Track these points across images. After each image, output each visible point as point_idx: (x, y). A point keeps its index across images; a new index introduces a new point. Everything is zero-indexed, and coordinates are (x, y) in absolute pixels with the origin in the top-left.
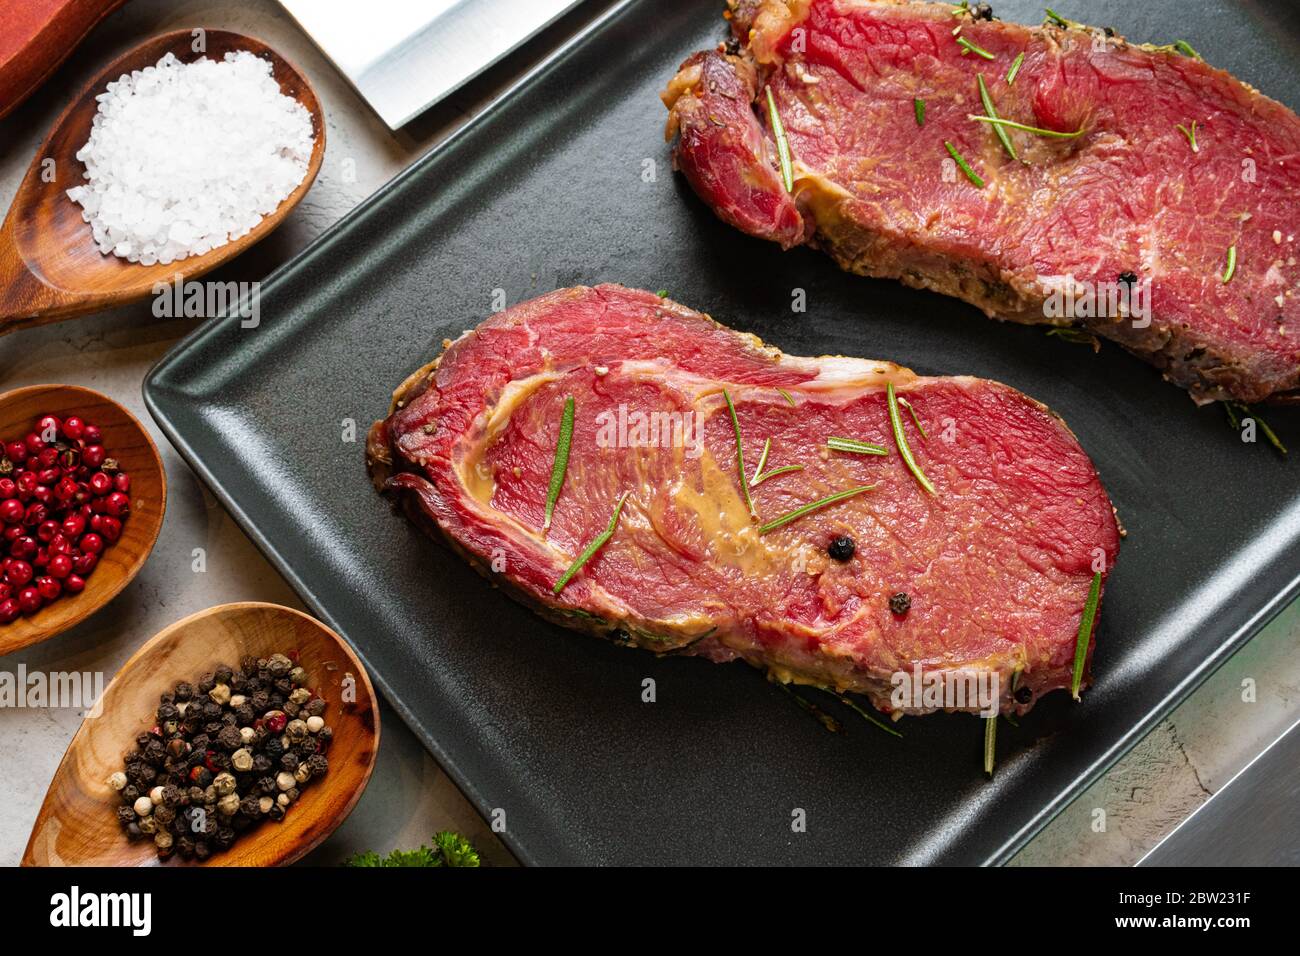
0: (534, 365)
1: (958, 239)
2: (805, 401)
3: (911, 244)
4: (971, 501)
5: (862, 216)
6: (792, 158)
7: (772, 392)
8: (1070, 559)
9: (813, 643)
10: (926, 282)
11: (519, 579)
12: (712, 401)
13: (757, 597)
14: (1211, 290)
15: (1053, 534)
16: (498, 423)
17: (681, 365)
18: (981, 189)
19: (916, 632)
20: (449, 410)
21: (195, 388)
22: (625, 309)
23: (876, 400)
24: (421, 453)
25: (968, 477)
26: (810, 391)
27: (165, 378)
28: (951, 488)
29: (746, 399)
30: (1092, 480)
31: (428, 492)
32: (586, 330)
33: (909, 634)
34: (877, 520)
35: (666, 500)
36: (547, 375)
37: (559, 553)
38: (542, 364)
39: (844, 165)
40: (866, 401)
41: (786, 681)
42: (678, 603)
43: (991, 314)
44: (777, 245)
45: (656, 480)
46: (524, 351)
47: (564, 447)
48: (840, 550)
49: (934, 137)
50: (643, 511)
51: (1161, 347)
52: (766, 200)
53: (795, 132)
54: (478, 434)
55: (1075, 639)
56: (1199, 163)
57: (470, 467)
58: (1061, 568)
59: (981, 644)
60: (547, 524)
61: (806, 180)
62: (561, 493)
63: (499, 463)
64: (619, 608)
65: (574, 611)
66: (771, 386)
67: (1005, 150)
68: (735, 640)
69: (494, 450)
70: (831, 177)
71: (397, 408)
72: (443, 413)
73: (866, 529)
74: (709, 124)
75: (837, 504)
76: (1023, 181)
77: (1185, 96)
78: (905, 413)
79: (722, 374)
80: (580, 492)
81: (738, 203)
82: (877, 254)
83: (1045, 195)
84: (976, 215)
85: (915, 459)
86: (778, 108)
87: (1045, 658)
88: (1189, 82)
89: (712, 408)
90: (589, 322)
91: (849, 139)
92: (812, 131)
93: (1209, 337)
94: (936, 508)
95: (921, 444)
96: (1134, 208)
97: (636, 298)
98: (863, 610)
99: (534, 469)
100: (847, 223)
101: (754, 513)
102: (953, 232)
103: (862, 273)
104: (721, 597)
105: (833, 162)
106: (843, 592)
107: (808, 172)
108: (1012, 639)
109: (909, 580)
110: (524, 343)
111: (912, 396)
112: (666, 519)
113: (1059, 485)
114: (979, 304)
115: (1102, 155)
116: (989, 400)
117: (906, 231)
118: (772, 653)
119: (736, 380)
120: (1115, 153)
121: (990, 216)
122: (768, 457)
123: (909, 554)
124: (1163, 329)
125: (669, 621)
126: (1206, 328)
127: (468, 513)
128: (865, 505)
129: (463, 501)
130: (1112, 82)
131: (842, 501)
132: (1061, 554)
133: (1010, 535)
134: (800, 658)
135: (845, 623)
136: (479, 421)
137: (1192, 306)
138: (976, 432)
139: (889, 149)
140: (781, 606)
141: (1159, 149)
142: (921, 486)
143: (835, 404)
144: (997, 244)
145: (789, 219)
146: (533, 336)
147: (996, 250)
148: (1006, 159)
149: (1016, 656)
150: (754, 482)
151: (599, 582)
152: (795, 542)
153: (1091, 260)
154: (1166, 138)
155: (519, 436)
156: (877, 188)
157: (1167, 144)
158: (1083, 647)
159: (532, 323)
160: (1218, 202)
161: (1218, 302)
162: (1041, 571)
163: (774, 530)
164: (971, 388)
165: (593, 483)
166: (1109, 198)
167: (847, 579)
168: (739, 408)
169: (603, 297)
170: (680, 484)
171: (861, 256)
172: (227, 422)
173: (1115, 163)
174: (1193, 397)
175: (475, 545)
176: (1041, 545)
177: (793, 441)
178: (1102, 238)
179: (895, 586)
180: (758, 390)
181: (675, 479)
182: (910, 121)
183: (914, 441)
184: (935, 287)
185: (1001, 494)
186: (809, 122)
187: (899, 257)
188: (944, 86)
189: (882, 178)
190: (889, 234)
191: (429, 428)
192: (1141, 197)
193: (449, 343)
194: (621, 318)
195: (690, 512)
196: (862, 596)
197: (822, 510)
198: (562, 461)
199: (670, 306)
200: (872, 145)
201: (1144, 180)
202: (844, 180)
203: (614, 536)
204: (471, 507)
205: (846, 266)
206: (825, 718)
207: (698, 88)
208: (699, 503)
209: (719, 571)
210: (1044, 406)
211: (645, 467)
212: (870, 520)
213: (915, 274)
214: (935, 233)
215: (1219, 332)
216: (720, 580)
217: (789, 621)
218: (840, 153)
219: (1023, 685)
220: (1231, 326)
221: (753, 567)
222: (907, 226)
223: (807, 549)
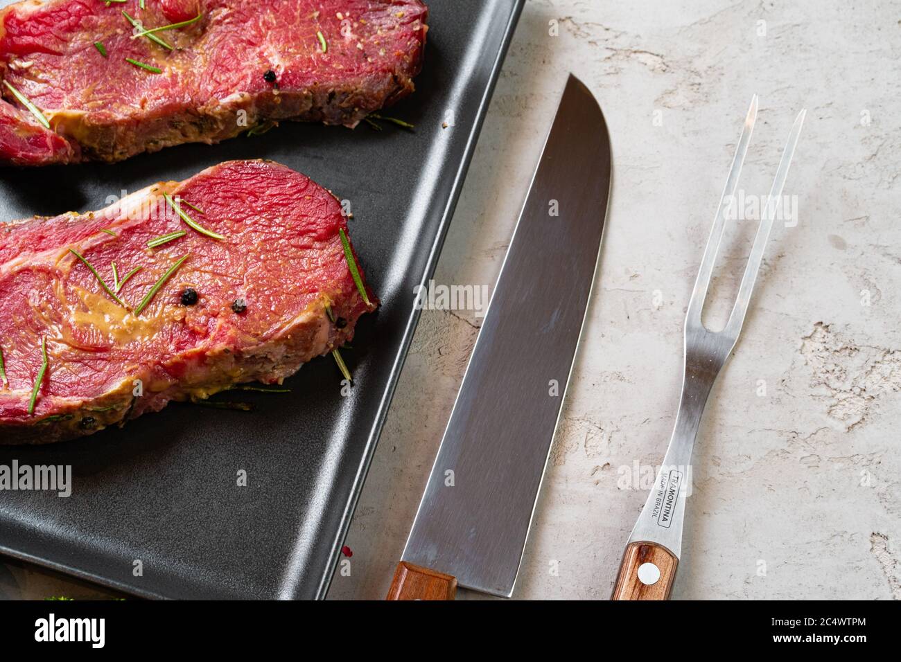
1: (162, 104)
2: (122, 230)
4: (248, 233)
5: (99, 120)
6: (41, 111)
7: (98, 236)
8: (321, 232)
9: (201, 356)
10: (162, 143)
11: (4, 419)
12: (67, 260)
13: (154, 351)
14: (320, 60)
15: (304, 224)
17: (36, 250)
18: (161, 73)
19: (256, 317)
25: (239, 221)
26: (121, 223)
28: (233, 232)
29: (86, 248)
33: (253, 320)
34: (201, 272)
35: (69, 326)
37: (20, 393)
39: (73, 100)
41: (205, 397)
43: (210, 141)
44: (60, 162)
48: (189, 298)
49: (118, 59)
50: (60, 341)
51: (311, 105)
52: (38, 140)
53: (35, 97)
55: (349, 273)
58: (318, 239)
59: (298, 303)
60: (5, 382)
61: (56, 117)
62: (4, 360)
64: (75, 401)
65: (47, 416)
66: (97, 233)
67: (164, 47)
70: (70, 108)
73: (197, 279)
75: (173, 275)
76: (183, 59)
79: (64, 241)
80: (15, 353)
81: (22, 150)
82: (122, 139)
83: (200, 59)
84: (166, 87)
85: (204, 228)
86: (18, 90)
87: (339, 292)
89: (69, 263)
91: (69, 84)
92: (45, 91)
93: (332, 83)
94: (228, 246)
95: (202, 217)
96: (253, 40)
98: (219, 322)
100: (93, 128)
101: (126, 306)
102: (157, 102)
103: (122, 158)
104: (133, 361)
105: (66, 101)
106: (203, 319)
107: (54, 112)
108: (314, 291)
109: (237, 292)
111: (182, 194)
112: (74, 336)
113: (291, 195)
114: (200, 140)
115: (219, 23)
116: (226, 173)
117: (131, 115)
118: (184, 381)
119: (74, 241)
120: (225, 18)
121: (175, 83)
122: (117, 272)
123: (229, 279)
124: (305, 92)
126: (328, 79)
128: (189, 267)
131: (175, 272)
132: (315, 231)
133: (281, 238)
135: (213, 334)
137: (314, 72)
138: (229, 194)
139: (96, 79)
140: (172, 347)
142: (216, 240)
143: (140, 222)
144: (186, 96)
145: (58, 144)
147: (187, 99)
148: (167, 52)
149: (322, 300)
150: (117, 289)
151: (55, 395)
152: (160, 309)
153: (244, 77)
156: (100, 102)
158: (355, 274)
160: (297, 14)
161: (327, 64)
162: (309, 247)
163: (144, 308)
164: (212, 172)
165: (21, 344)
166: (236, 42)
167: (201, 311)
168: (84, 255)
170: (73, 313)
171: (115, 147)
173: (228, 23)
174: (347, 126)
176: (301, 234)
177: (127, 256)
178: (243, 64)
179: (231, 300)
180: (90, 239)
181: (68, 312)
182: (99, 57)
183: (197, 218)
184: (169, 144)
185: (263, 220)
186: (40, 87)
187: (137, 135)
188: (107, 29)
189: (100, 96)
190: (122, 122)
192: (253, 32)
195: (88, 325)
196: (215, 316)
197: (165, 283)
199: (12, 224)
200: (84, 81)
201: (250, 23)
202: (79, 107)
203: (49, 364)
205: (111, 159)
206: (239, 405)
209: (123, 348)
210: (258, 161)
211: (47, 316)
212: (197, 273)
213: (152, 141)
214: (148, 108)
215: (337, 78)
216: (128, 353)
217: (181, 352)
218: (68, 94)
219: (337, 315)
220: (341, 72)
221: (143, 337)
222: (129, 113)
223: (168, 309)
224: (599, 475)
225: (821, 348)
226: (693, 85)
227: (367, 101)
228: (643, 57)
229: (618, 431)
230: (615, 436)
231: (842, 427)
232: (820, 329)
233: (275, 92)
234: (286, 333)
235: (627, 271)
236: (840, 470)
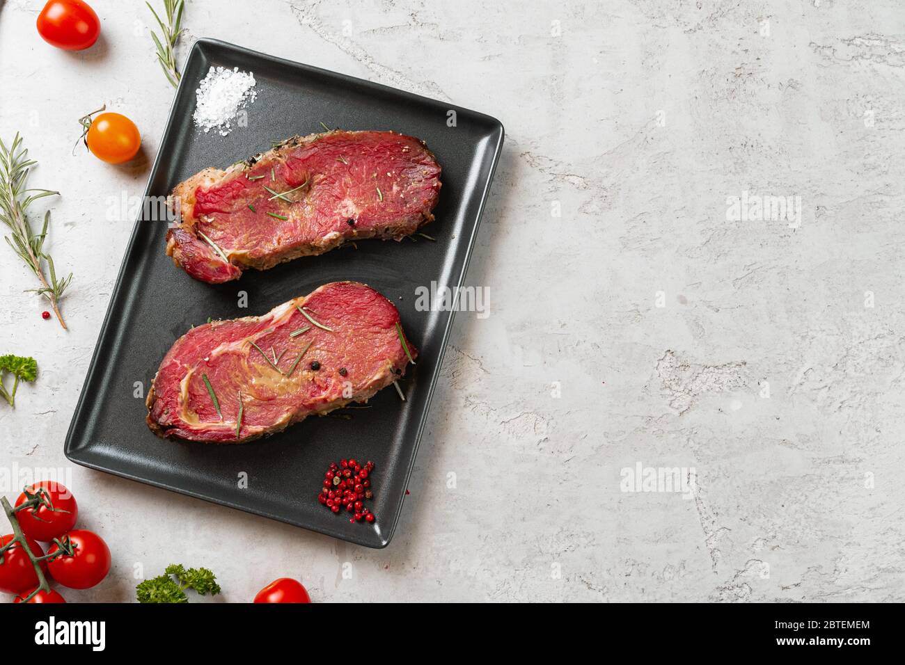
0: (185, 371)
1: (291, 242)
2: (275, 327)
3: (277, 252)
4: (345, 325)
5: (256, 255)
6: (222, 250)
7: (262, 332)
8: (385, 324)
9: (325, 400)
10: (290, 259)
11: (224, 440)
13: (299, 397)
14: (379, 206)
15: (376, 320)
16: (185, 397)
17: (230, 342)
18: (287, 220)
19: (353, 377)
20: (168, 402)
21: (83, 445)
22: (201, 335)
23: (297, 314)
24: (169, 422)
25: (340, 318)
26: (275, 323)
27: (70, 449)
28: (337, 325)
29: (257, 339)
30: (376, 297)
31: (178, 432)
32: (192, 350)
33: (351, 379)
34: (320, 350)
35: (253, 386)
36: (191, 372)
37: (231, 424)
38: (186, 369)
39: (240, 241)
40: (294, 316)
41: (326, 414)
42: (276, 417)
43: (317, 255)
44: (235, 280)
45: (246, 382)
46: (179, 368)
47: (211, 390)
48: (315, 367)
49: (262, 213)
50: (248, 394)
51: (375, 234)
52: (222, 269)
53: (217, 240)
54: (182, 404)
55: (402, 347)
56: (350, 167)
57: (186, 415)
58: (385, 328)
59: (375, 368)
60: (221, 417)
61: (230, 255)
62: (219, 405)
63: (194, 408)
64: (260, 429)
65: (246, 439)
67: (288, 202)
68: (301, 413)
69: (190, 405)
70: (238, 249)
71: (150, 410)
72: (166, 404)
73: (319, 354)
74: (188, 258)
75: (305, 353)
76: (299, 208)
77: (332, 148)
78: (308, 311)
79: (244, 336)
80: (225, 401)
81: (214, 276)
82: (269, 261)
83: (309, 208)
84: (291, 230)
85: (319, 323)
86: (206, 235)
87: (396, 358)
88: (331, 144)
89: (248, 348)
90: (193, 346)
91: (236, 231)
92: (222, 237)
93: (387, 223)
94: (336, 334)
95: (319, 317)
96: (339, 196)
97: (202, 329)
98: (333, 381)
99: (206, 403)
100: (252, 260)
101: (282, 372)
102: (287, 241)
103: (268, 268)
104: (288, 405)
105: (235, 242)
106: (324, 379)
107: (229, 252)
108: (383, 359)
109: (341, 362)
110: (177, 366)
111: (306, 305)
112: (256, 392)
113: (368, 303)
114: (311, 254)
115: (319, 184)
116: (331, 291)
117: (273, 250)
118: (315, 410)
119: (250, 335)
120: (323, 180)
121: (296, 228)
122: (275, 352)
123: (336, 354)
124: (371, 229)
125: (277, 423)
126: (384, 220)
127: (195, 430)
128: (314, 348)
129: (191, 428)
130: (307, 159)
131: (306, 351)
132: (382, 324)
133: (363, 328)
134: (324, 406)
135: (330, 388)
136: (179, 400)
137: (376, 216)
138: (333, 303)
139: (250, 227)
140: (308, 395)
141: (335, 171)
142: (327, 331)
143: (285, 322)
144: (303, 236)
145: (233, 270)
146: (178, 362)
147: (304, 239)
148: (290, 204)
149: (388, 364)
150: (276, 363)
151: (249, 425)
152: (300, 373)
153: (336, 221)
154: (335, 166)
155: (195, 396)
156: (255, 242)
157: (337, 167)
158: (406, 347)
159: (175, 358)
160: (364, 176)
161: (383, 209)
162: (379, 333)
163: (292, 374)
164: (323, 290)
165: (227, 396)
166: (329, 197)
167: (323, 374)
168: (256, 343)
169: (192, 335)
170: (254, 379)
171: (264, 265)
172: (99, 449)
173: (324, 184)
174: (396, 240)
175: (204, 439)
176: (374, 325)
177: (280, 342)
178: (335, 212)
179: (338, 367)
180: (259, 334)
181: (251, 379)
182: (251, 213)
183: (316, 318)
184: (294, 258)
185: (353, 317)
186: (220, 234)
187: (276, 258)
188: (254, 196)
189: (254, 238)
190: (267, 255)
191: (165, 412)
192: (339, 190)
193: (154, 381)
194: (202, 339)
195: (262, 386)
196: (330, 377)
197: (302, 358)
198: (213, 395)
199: (214, 324)
200: (244, 229)
201: (337, 184)
202: (242, 247)
203: (244, 407)
204: (195, 428)
205: (262, 269)
206: (345, 416)
207: (176, 245)
208: (263, 381)
209: (283, 397)
210: (348, 282)
211: (239, 380)
212: (318, 351)
213: (285, 258)
214: (281, 246)
215: (389, 219)
216: (285, 400)
217: (313, 398)
218: (236, 237)
219: (396, 370)
220: (392, 214)
221: (292, 389)
222: (272, 248)
223: (305, 373)
224: (542, 445)
225: (669, 366)
226: (602, 197)
227: (408, 231)
228: (572, 179)
229: (553, 419)
230: (551, 422)
231: (676, 413)
232: (668, 354)
233: (354, 231)
234: (369, 386)
235: (560, 322)
236: (674, 438)
